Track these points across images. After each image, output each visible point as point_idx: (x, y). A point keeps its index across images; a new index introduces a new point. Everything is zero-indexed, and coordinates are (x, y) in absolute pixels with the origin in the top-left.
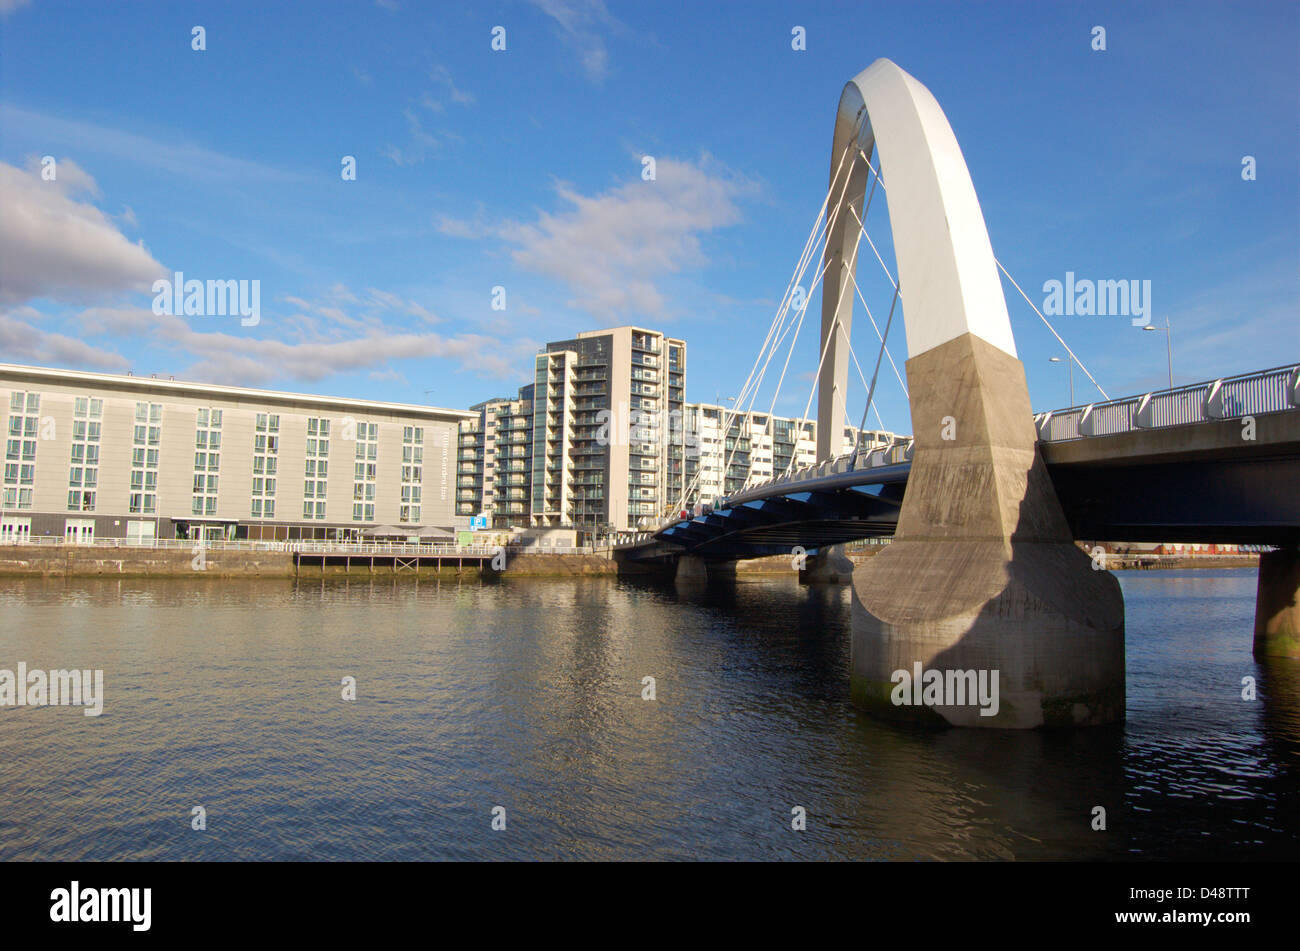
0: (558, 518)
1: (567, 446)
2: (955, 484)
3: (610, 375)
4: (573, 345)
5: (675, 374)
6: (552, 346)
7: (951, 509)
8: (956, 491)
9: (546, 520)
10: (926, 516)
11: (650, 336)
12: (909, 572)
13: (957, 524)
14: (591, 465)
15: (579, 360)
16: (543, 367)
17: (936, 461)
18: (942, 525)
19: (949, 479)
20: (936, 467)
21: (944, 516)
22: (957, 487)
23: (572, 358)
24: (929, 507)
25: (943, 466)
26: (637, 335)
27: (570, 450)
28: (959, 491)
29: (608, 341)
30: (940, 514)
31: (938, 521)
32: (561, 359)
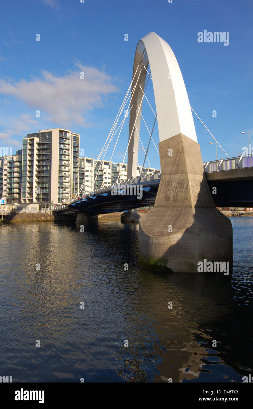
0: (32, 200)
1: (35, 173)
2: (175, 187)
3: (51, 146)
4: (37, 135)
5: (76, 147)
6: (29, 135)
7: (174, 196)
8: (176, 190)
9: (27, 200)
10: (165, 199)
11: (66, 132)
12: (159, 218)
13: (176, 201)
14: (44, 180)
15: (39, 140)
16: (26, 143)
17: (169, 179)
18: (171, 202)
19: (173, 185)
20: (169, 181)
21: (172, 199)
22: (176, 188)
23: (36, 140)
24: (166, 195)
25: (171, 181)
26: (61, 132)
27: (36, 174)
28: (177, 190)
29: (50, 133)
30: (170, 198)
31: (169, 200)
32: (33, 140)
